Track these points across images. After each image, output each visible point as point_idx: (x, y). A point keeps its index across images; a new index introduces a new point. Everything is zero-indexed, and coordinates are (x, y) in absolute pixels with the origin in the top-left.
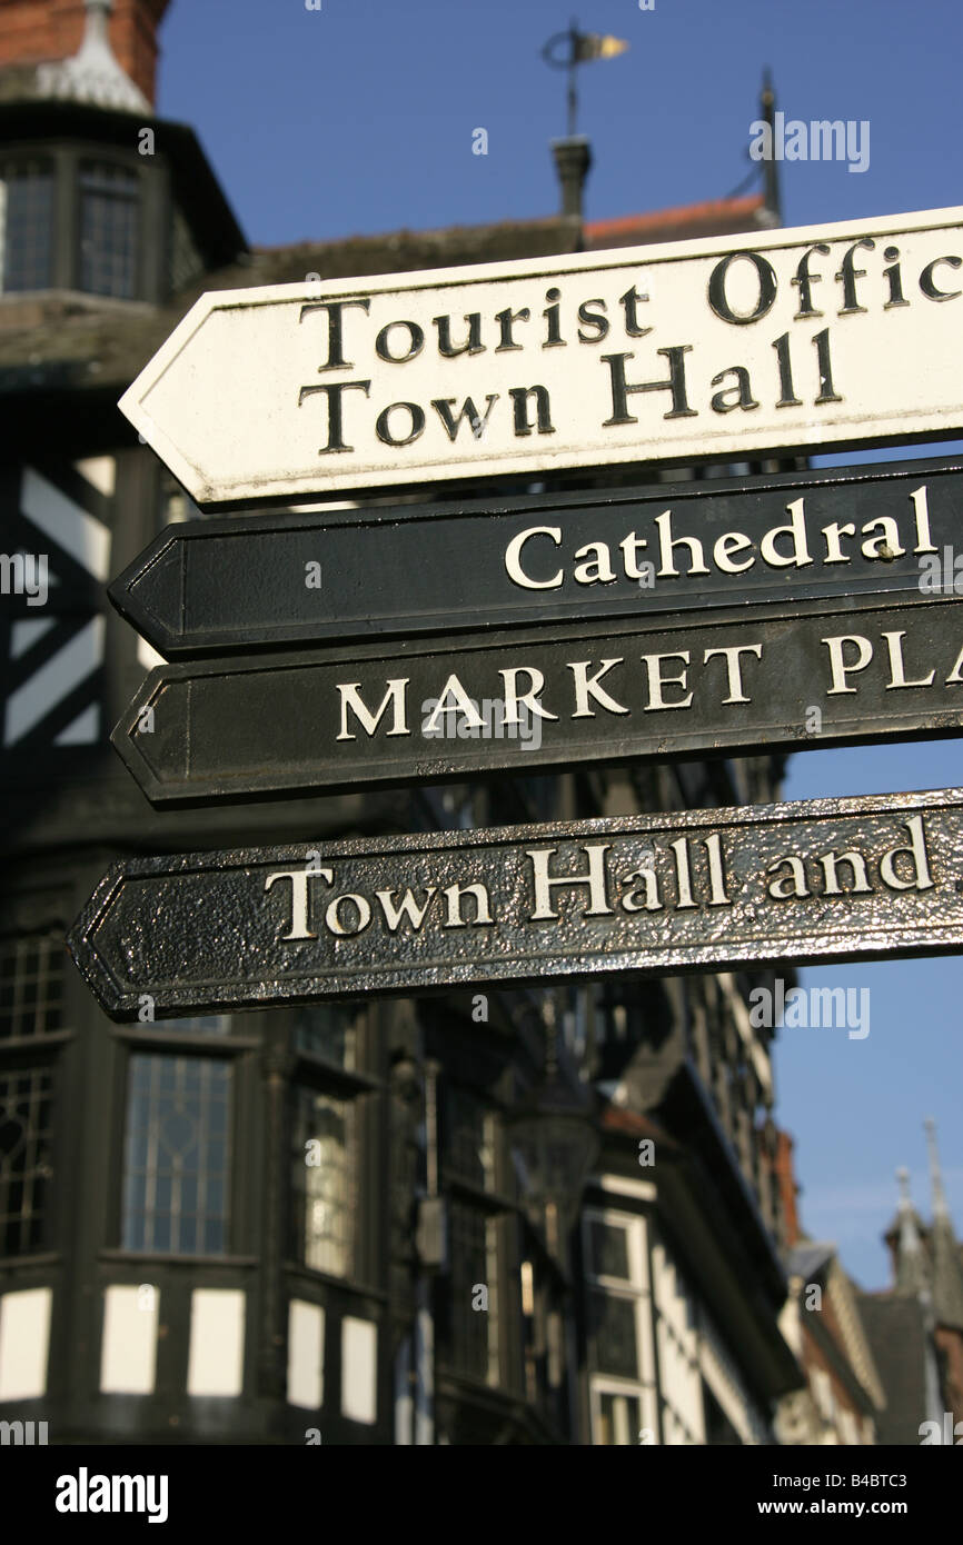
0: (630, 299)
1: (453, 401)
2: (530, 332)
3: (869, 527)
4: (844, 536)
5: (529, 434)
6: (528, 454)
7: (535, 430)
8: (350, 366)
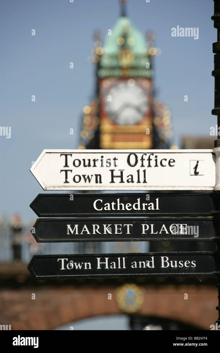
0: (115, 159)
1: (86, 175)
2: (98, 163)
3: (149, 204)
4: (145, 206)
5: (98, 183)
6: (98, 187)
7: (99, 182)
8: (68, 167)
